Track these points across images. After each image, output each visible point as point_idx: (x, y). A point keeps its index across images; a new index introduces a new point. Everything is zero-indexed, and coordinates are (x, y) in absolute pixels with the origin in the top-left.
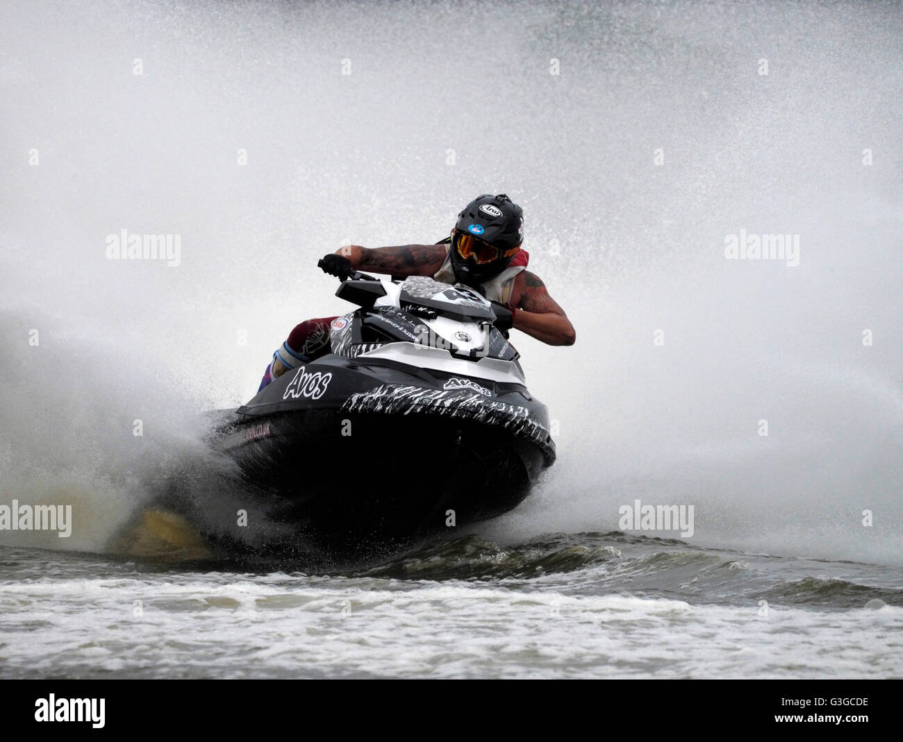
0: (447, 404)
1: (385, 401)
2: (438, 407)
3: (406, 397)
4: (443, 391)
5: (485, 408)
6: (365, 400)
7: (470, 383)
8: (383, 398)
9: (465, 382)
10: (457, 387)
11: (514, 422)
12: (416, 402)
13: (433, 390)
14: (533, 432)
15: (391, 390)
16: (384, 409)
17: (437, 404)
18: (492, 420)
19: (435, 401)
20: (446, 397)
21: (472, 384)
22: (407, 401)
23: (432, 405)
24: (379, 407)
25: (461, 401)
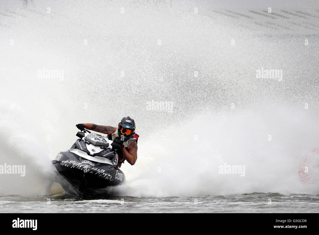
0: (80, 167)
1: (67, 164)
2: (78, 167)
3: (72, 163)
4: (81, 163)
5: (90, 169)
6: (64, 163)
7: (89, 162)
8: (67, 163)
9: (88, 161)
10: (85, 163)
11: (98, 173)
12: (74, 165)
13: (79, 162)
14: (104, 176)
15: (70, 161)
16: (66, 166)
17: (78, 166)
18: (91, 172)
19: (78, 165)
20: (81, 165)
21: (90, 163)
22: (72, 164)
23: (77, 166)
24: (66, 165)
25: (84, 166)
